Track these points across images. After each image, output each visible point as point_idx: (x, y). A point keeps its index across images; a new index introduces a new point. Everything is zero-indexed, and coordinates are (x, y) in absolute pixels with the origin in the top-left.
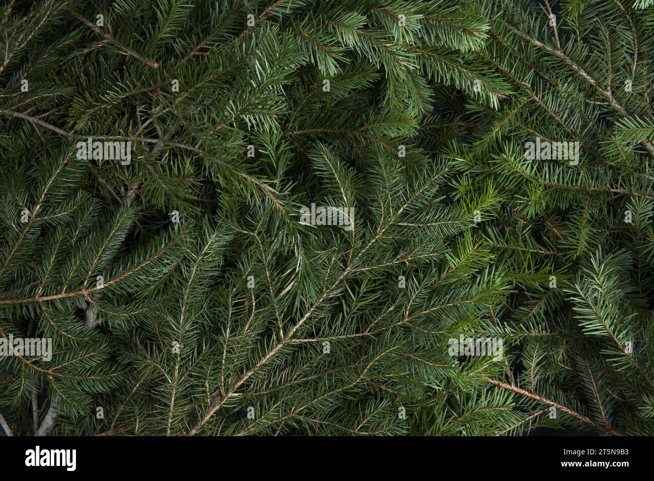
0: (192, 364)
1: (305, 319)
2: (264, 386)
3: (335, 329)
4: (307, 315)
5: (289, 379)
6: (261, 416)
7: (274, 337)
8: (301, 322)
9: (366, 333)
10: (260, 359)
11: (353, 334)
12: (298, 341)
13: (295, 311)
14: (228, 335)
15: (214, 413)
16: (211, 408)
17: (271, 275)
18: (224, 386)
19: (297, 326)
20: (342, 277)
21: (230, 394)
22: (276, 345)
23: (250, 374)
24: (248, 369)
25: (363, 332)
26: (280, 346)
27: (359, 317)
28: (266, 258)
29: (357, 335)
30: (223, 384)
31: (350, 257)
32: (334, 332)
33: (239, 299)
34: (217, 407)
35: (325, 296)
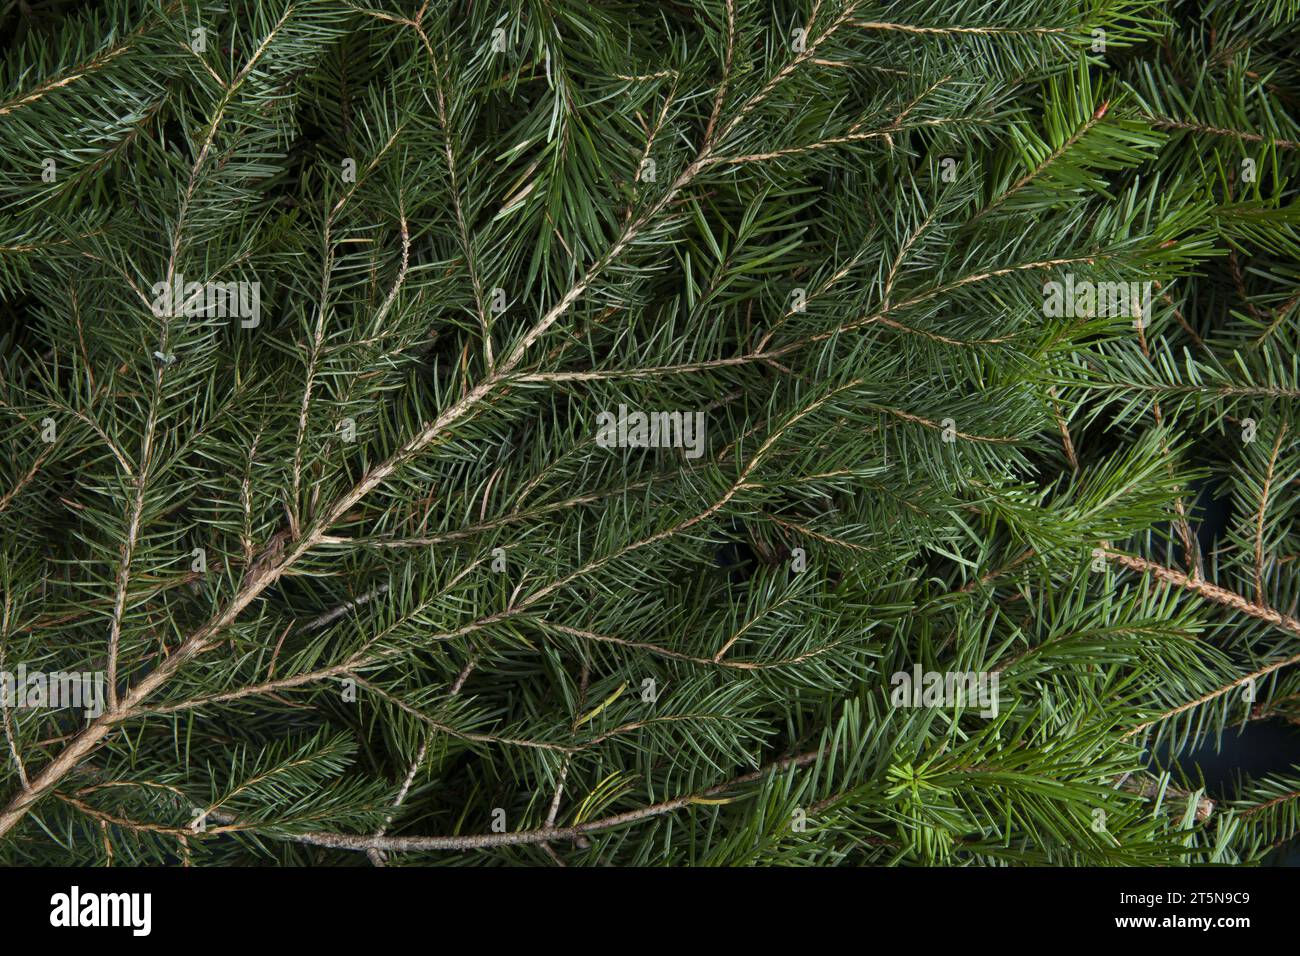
0: (198, 425)
1: (564, 306)
2: (423, 524)
3: (656, 344)
4: (573, 294)
5: (504, 505)
6: (416, 604)
7: (463, 362)
8: (551, 318)
9: (757, 355)
10: (416, 428)
11: (714, 359)
12: (540, 378)
13: (532, 278)
14: (319, 337)
15: (261, 594)
16: (254, 572)
17: (462, 160)
18: (301, 503)
19: (540, 329)
20: (685, 179)
21: (317, 537)
22: (469, 388)
23: (383, 472)
24: (377, 459)
25: (745, 352)
26: (483, 390)
27: (735, 310)
28: (446, 107)
29: (728, 362)
30: (296, 496)
31: (716, 111)
32: (653, 354)
33: (352, 235)
34: (273, 575)
35: (629, 236)
